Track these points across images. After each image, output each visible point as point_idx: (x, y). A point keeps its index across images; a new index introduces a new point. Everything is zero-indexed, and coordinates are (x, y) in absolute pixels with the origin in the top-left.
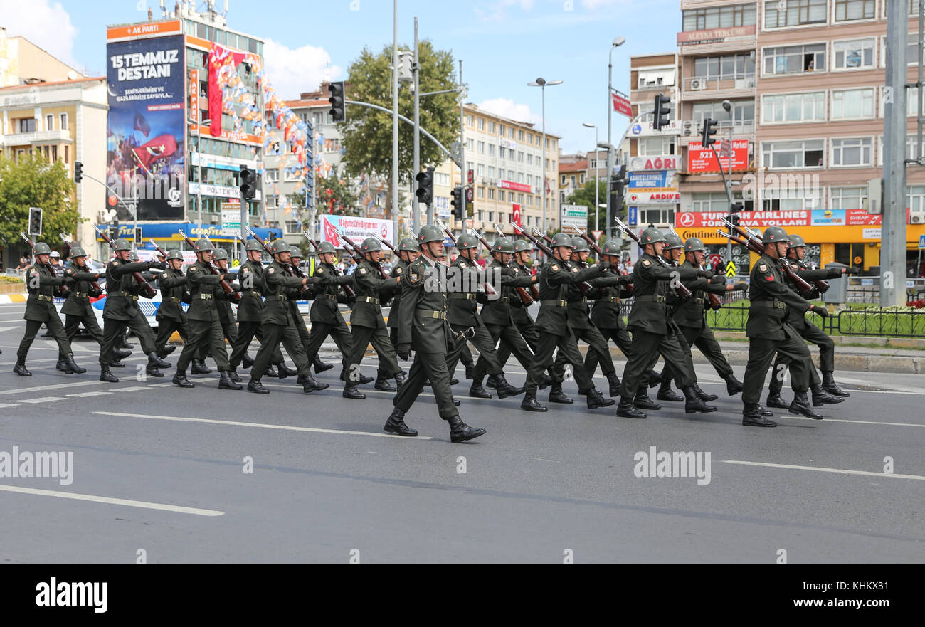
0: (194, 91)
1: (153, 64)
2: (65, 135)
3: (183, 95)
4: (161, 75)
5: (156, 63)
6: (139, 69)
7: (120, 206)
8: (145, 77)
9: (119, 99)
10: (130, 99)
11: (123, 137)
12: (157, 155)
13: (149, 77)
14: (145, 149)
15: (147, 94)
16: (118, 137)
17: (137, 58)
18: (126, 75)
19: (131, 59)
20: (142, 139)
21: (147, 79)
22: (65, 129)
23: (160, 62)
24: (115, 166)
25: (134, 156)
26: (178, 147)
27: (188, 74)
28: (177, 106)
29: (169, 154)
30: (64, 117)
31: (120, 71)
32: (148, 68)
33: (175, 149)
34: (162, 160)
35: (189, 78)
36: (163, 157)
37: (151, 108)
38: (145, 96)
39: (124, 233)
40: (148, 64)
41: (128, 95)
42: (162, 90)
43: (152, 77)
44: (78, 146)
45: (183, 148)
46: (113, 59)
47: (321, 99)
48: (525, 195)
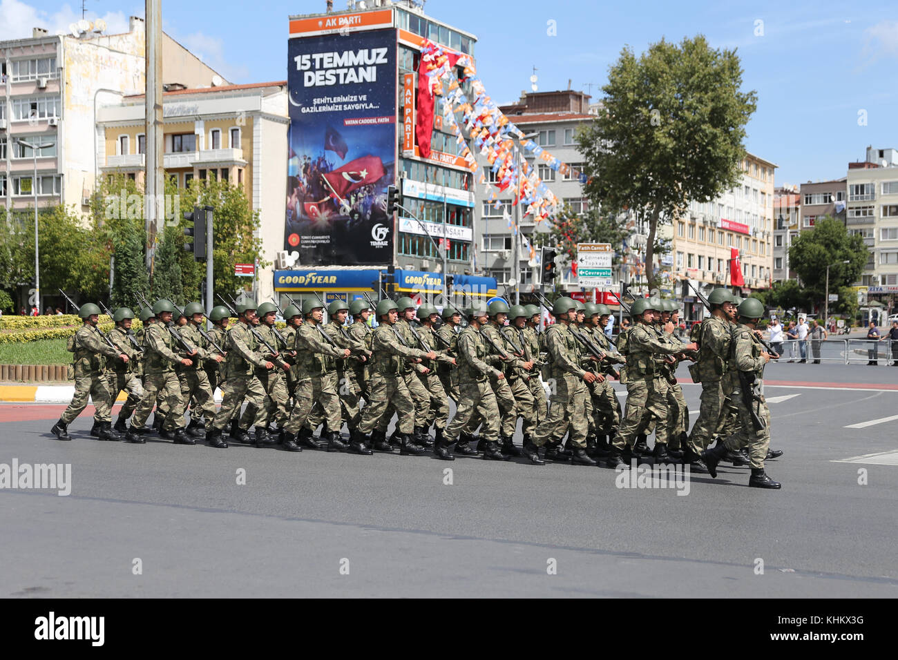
0: (408, 101)
1: (353, 66)
2: (237, 155)
3: (394, 105)
4: (364, 79)
5: (356, 64)
6: (333, 72)
7: (303, 246)
8: (341, 82)
9: (304, 110)
10: (320, 110)
11: (309, 158)
12: (356, 182)
13: (347, 82)
14: (341, 174)
15: (343, 103)
16: (302, 159)
17: (329, 58)
18: (315, 79)
19: (322, 60)
20: (335, 160)
21: (344, 84)
22: (237, 147)
23: (362, 63)
24: (298, 196)
25: (324, 182)
26: (385, 172)
27: (400, 78)
28: (386, 120)
29: (373, 180)
30: (234, 132)
31: (307, 75)
32: (345, 71)
33: (382, 174)
34: (363, 188)
35: (401, 84)
36: (364, 184)
37: (348, 122)
38: (340, 106)
39: (314, 282)
40: (346, 65)
41: (318, 106)
42: (365, 99)
43: (352, 83)
44: (255, 170)
45: (393, 173)
46: (297, 59)
47: (524, 114)
48: (743, 237)
